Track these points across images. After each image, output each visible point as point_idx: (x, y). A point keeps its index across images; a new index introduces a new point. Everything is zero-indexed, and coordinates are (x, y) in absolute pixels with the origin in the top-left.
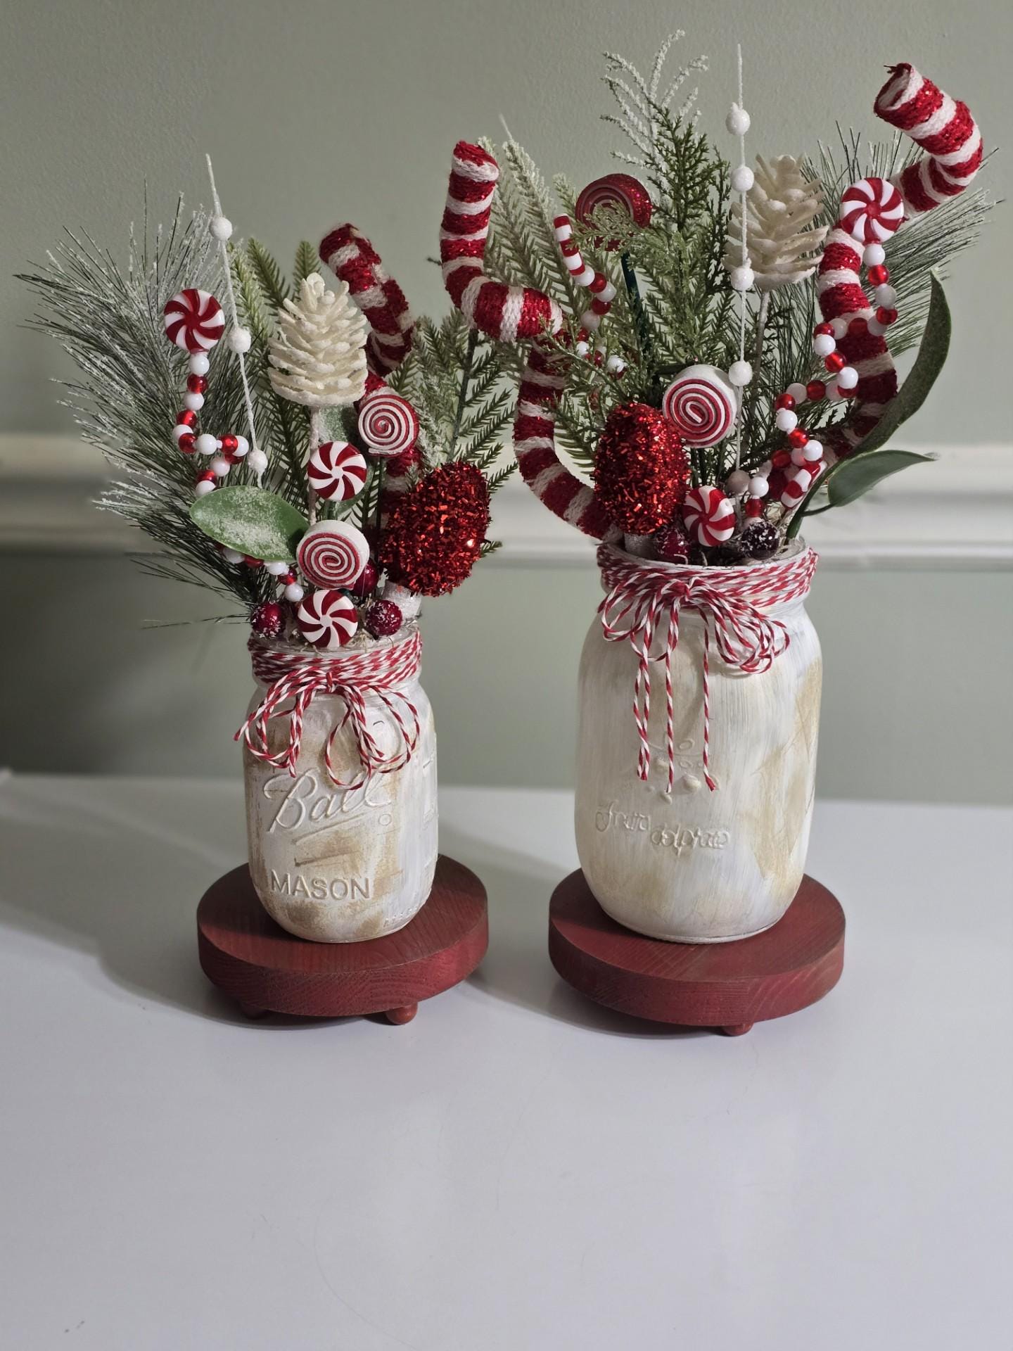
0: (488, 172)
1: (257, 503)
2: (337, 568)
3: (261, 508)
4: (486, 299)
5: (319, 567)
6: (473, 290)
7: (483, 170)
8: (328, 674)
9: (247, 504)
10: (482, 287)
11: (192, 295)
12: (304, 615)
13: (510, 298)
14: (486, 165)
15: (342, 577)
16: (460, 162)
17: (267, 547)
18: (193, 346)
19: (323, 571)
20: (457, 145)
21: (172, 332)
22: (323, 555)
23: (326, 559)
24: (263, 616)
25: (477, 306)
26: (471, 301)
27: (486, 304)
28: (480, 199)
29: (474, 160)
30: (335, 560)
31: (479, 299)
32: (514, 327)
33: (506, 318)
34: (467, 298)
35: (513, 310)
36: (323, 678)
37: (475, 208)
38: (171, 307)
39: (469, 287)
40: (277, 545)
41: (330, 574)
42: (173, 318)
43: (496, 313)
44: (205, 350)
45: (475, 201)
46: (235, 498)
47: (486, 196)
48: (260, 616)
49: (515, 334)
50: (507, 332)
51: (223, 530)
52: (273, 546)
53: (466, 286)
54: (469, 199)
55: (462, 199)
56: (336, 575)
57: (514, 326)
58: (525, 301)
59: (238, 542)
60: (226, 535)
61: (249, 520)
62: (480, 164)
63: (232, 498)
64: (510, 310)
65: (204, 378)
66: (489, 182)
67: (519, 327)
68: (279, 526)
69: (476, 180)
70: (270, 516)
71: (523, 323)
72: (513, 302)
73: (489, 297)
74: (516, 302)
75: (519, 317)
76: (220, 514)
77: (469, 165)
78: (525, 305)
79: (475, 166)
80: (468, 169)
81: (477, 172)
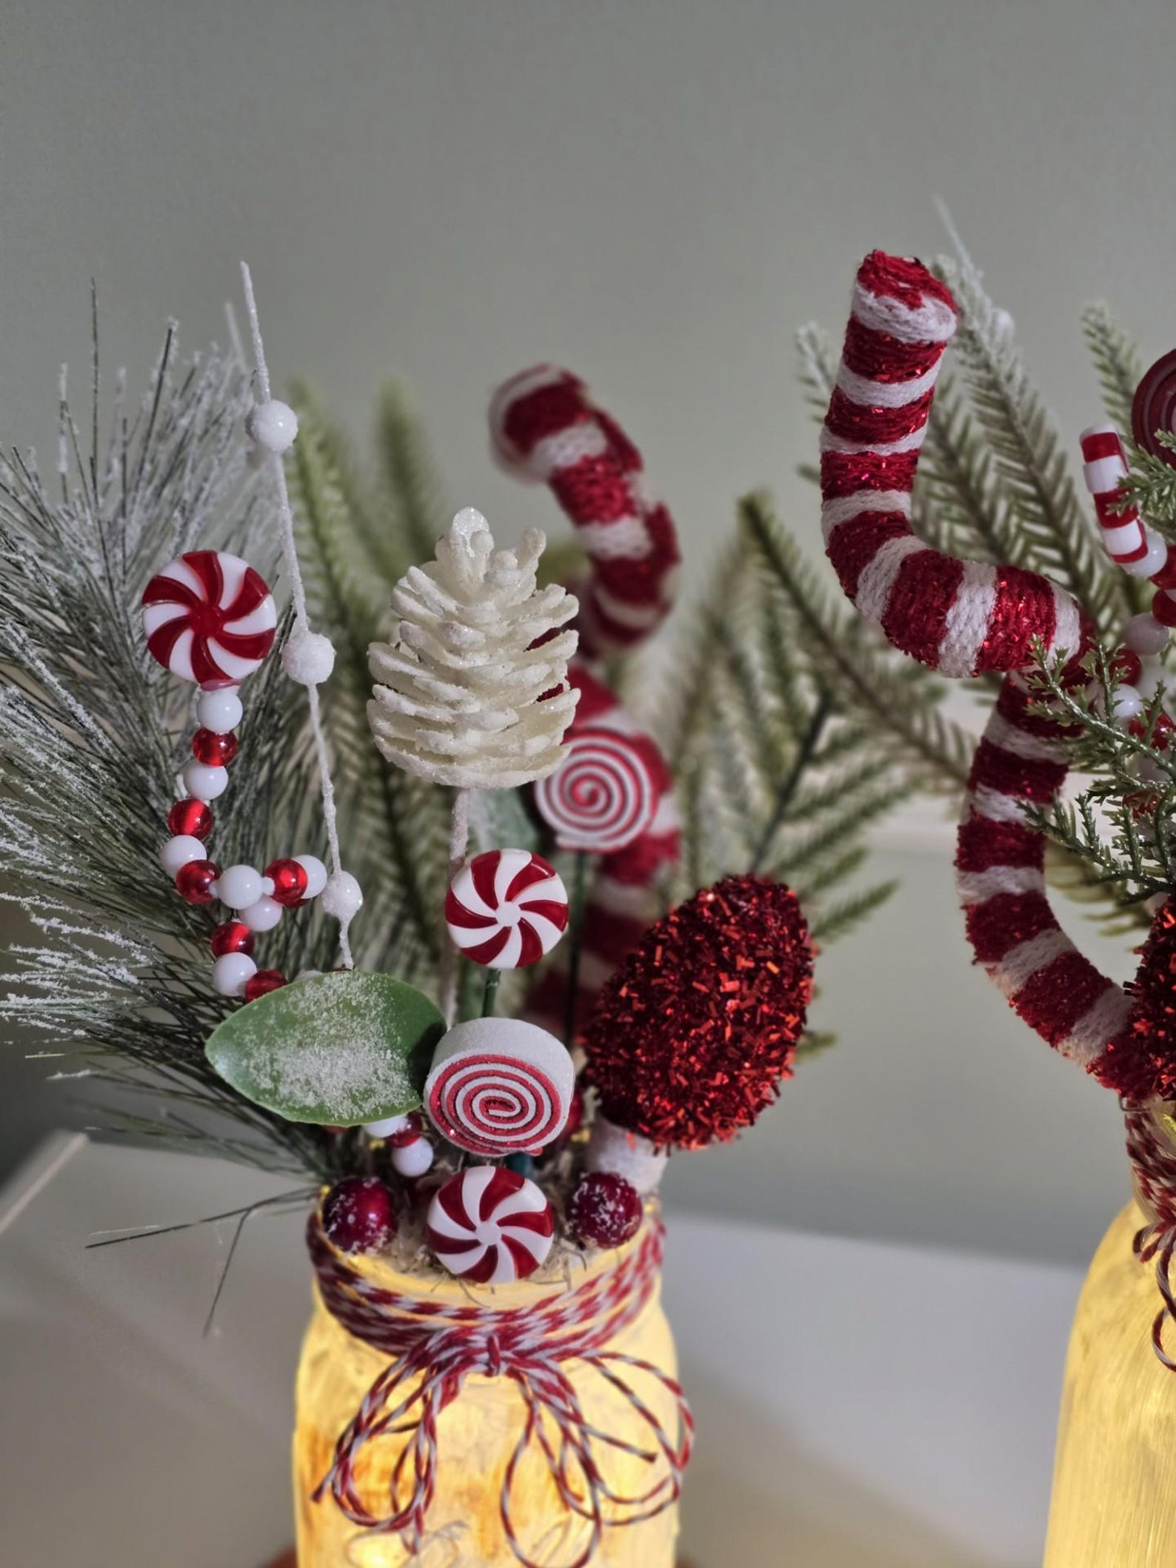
0: (932, 324)
1: (347, 1004)
2: (510, 1120)
3: (356, 1011)
4: (912, 590)
5: (473, 1117)
6: (885, 566)
7: (920, 319)
8: (490, 1341)
9: (328, 1010)
10: (903, 564)
11: (205, 564)
12: (441, 1221)
13: (964, 593)
14: (930, 305)
15: (521, 1137)
16: (870, 299)
17: (369, 1093)
18: (207, 673)
19: (481, 1126)
20: (866, 261)
21: (161, 643)
22: (483, 1095)
23: (488, 1103)
24: (351, 1219)
25: (892, 603)
26: (879, 592)
27: (912, 601)
28: (911, 375)
29: (900, 294)
30: (509, 1106)
31: (897, 588)
32: (971, 654)
33: (953, 634)
34: (870, 584)
35: (969, 618)
36: (481, 1351)
37: (899, 394)
38: (161, 590)
39: (877, 560)
40: (386, 1081)
41: (495, 1131)
42: (166, 612)
43: (932, 621)
44: (235, 683)
45: (900, 380)
46: (302, 1005)
47: (924, 371)
48: (344, 1217)
49: (973, 667)
50: (955, 661)
51: (276, 1079)
52: (378, 1086)
53: (870, 557)
54: (886, 377)
55: (871, 375)
56: (508, 1133)
57: (970, 650)
58: (999, 600)
59: (310, 1101)
60: (284, 1090)
61: (330, 1042)
62: (914, 305)
63: (295, 1005)
64: (964, 618)
65: (229, 737)
66: (932, 345)
67: (981, 653)
68: (389, 1036)
69: (904, 340)
70: (373, 1021)
71: (991, 646)
72: (971, 601)
73: (919, 587)
74: (978, 601)
75: (983, 632)
76: (271, 1043)
77: (890, 308)
78: (998, 609)
79: (902, 310)
80: (886, 315)
81: (907, 322)
